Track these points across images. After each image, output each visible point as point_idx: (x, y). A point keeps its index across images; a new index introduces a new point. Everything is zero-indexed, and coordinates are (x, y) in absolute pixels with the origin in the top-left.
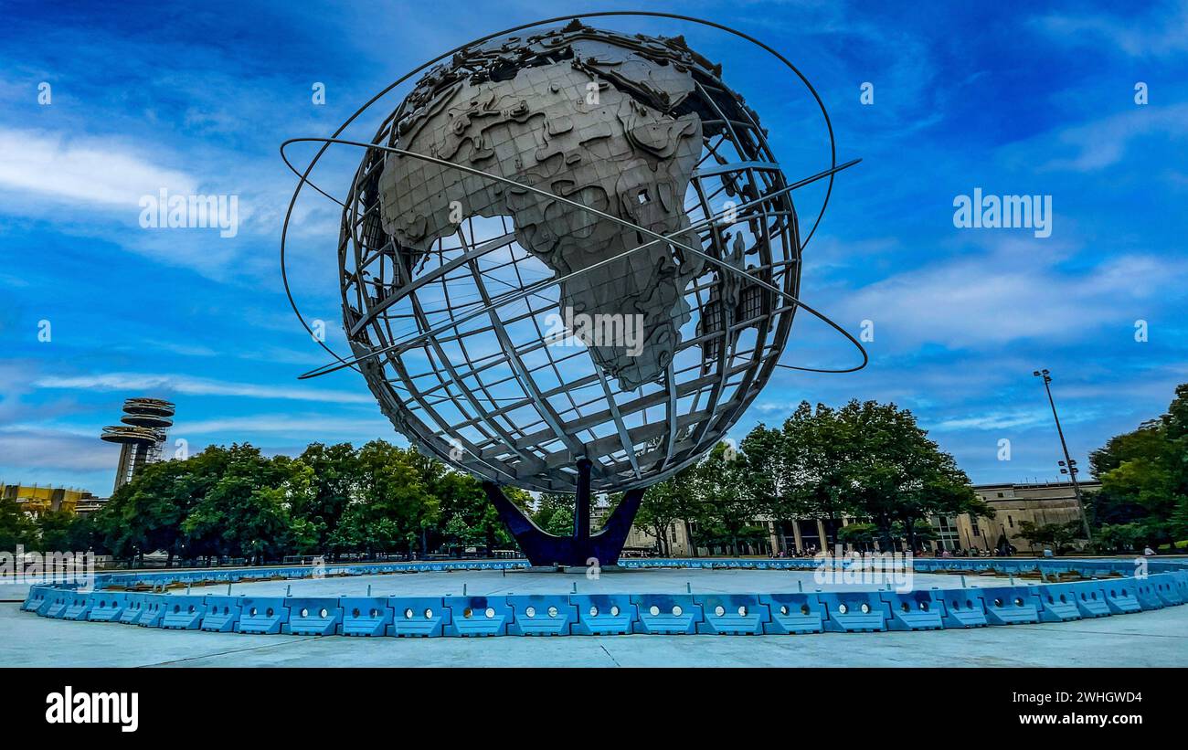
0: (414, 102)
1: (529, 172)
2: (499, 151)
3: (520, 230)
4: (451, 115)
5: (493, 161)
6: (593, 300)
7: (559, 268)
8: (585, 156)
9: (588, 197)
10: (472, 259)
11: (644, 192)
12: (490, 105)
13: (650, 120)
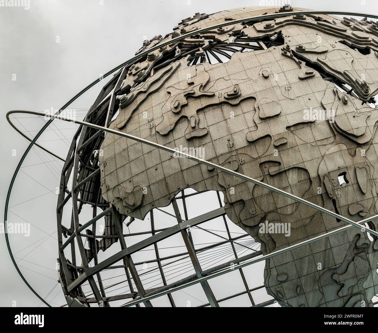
0: (134, 75)
1: (240, 152)
2: (212, 130)
3: (230, 205)
4: (169, 93)
5: (207, 140)
6: (294, 272)
7: (264, 240)
8: (291, 139)
9: (293, 178)
10: (185, 229)
11: (344, 174)
12: (205, 86)
13: (350, 108)
